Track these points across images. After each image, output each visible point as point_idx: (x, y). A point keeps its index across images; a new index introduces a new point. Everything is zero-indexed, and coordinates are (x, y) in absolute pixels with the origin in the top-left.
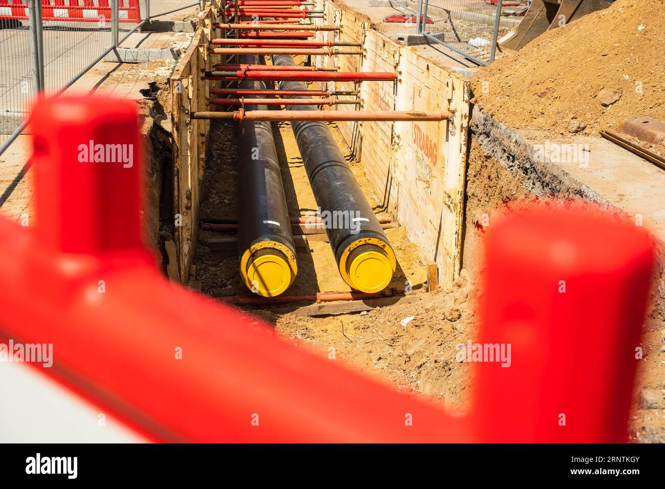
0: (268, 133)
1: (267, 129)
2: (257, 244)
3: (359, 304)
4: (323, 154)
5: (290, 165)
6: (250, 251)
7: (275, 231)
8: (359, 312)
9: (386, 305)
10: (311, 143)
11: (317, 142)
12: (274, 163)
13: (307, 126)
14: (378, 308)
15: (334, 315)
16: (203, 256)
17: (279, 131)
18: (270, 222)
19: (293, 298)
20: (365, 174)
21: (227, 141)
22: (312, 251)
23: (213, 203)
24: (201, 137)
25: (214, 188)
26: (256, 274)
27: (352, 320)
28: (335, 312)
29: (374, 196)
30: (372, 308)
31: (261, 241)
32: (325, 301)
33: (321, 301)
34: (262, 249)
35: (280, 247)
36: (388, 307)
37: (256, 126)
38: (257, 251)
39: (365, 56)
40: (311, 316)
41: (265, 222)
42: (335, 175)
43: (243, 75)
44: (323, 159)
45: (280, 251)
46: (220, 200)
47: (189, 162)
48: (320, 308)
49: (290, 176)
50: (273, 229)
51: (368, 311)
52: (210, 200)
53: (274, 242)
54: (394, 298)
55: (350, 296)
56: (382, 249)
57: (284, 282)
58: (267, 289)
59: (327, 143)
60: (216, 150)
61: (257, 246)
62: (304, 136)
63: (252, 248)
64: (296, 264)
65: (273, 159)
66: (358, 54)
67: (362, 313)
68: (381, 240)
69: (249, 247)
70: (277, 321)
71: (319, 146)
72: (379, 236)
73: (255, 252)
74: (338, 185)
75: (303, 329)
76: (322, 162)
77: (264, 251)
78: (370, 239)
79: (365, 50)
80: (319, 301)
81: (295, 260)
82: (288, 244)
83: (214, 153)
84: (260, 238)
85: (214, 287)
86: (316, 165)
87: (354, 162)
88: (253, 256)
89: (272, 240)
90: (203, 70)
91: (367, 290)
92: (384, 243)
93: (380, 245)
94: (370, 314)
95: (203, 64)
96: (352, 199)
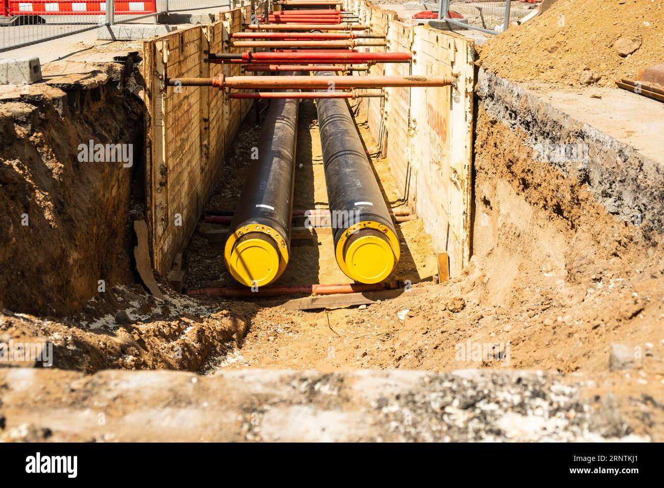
0: (290, 129)
1: (289, 124)
2: (243, 228)
3: (358, 298)
4: (339, 145)
5: (314, 162)
6: (236, 236)
7: (266, 214)
8: (357, 306)
9: (388, 298)
10: (331, 136)
11: (336, 134)
12: (288, 153)
13: (330, 121)
14: (379, 301)
15: (329, 310)
16: (200, 248)
17: (309, 132)
18: (262, 206)
19: (285, 290)
20: (389, 170)
21: (254, 141)
22: (320, 244)
23: (225, 197)
24: (204, 123)
25: (229, 183)
26: (239, 260)
27: (347, 314)
28: (330, 305)
29: (396, 191)
30: (372, 302)
31: (248, 224)
32: (322, 294)
33: (318, 294)
34: (249, 233)
35: (268, 231)
36: (390, 301)
37: (277, 121)
38: (243, 236)
39: (389, 47)
40: (303, 310)
41: (257, 206)
42: (347, 162)
43: (248, 57)
44: (338, 148)
45: (269, 236)
46: (233, 194)
47: (164, 133)
48: (313, 300)
49: (312, 172)
50: (264, 212)
51: (368, 305)
52: (223, 194)
53: (261, 226)
54: (398, 290)
55: (349, 288)
56: (384, 234)
57: (271, 271)
58: (252, 278)
59: (347, 135)
60: (240, 149)
61: (243, 230)
62: (326, 130)
63: (237, 232)
64: (286, 250)
65: (288, 151)
66: (381, 45)
67: (360, 307)
68: (382, 224)
69: (234, 232)
70: (259, 313)
71: (338, 137)
72: (381, 220)
73: (241, 237)
74: (349, 172)
75: (288, 323)
76: (337, 151)
77: (251, 235)
78: (369, 223)
79: (389, 41)
80: (314, 294)
81: (286, 246)
82: (278, 228)
83: (237, 151)
84: (247, 221)
85: (204, 279)
86: (330, 155)
87: (379, 158)
88: (238, 241)
89: (260, 223)
90: (207, 52)
91: (367, 280)
92: (386, 227)
93: (381, 230)
94: (370, 308)
95: (207, 45)
96: (359, 184)
